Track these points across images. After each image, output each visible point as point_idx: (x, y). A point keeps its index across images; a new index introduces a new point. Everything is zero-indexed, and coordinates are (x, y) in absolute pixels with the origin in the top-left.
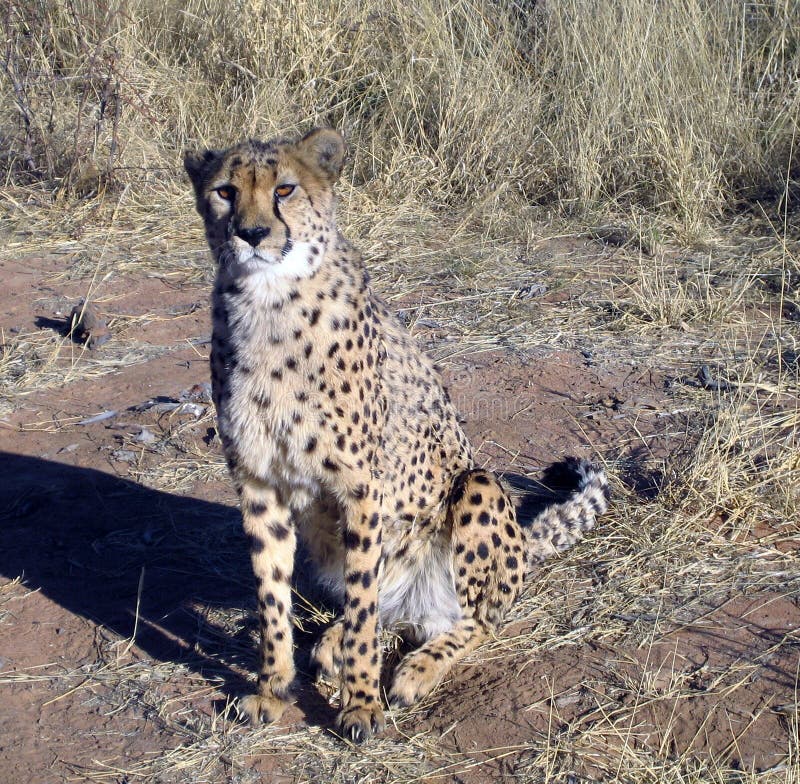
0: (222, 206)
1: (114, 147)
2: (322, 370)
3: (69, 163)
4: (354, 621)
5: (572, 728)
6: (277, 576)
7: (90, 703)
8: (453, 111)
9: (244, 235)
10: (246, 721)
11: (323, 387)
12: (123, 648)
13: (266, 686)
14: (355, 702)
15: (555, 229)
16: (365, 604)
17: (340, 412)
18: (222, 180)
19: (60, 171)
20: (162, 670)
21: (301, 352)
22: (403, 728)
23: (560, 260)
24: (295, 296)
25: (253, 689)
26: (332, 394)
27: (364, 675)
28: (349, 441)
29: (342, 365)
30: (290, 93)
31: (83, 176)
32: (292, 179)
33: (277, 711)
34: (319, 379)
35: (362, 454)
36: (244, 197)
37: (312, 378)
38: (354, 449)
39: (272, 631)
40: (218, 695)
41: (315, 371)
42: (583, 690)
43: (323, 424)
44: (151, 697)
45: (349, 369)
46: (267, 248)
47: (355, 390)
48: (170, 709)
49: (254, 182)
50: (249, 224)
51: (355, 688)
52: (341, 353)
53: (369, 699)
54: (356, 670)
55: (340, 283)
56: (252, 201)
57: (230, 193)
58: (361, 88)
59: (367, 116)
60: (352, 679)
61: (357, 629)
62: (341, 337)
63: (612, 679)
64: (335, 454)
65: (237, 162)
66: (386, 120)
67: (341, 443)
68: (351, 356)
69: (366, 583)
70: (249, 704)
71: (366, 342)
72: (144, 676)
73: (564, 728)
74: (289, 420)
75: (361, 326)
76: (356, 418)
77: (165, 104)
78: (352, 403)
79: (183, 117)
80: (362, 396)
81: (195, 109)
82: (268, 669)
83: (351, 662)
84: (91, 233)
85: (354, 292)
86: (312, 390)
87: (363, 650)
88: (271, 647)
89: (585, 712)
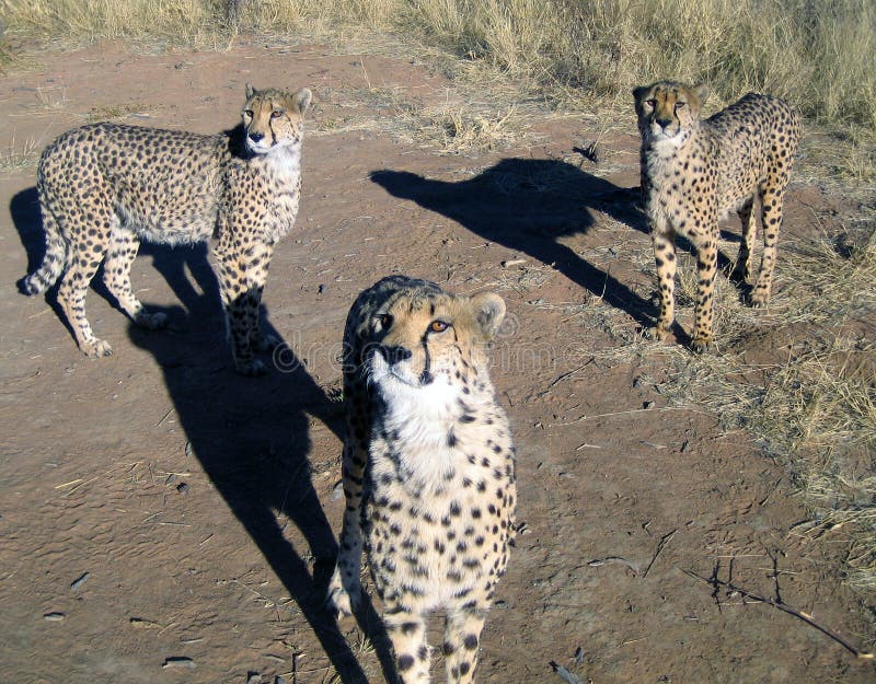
0: (649, 109)
1: (616, 74)
2: (689, 191)
3: (595, 79)
4: (702, 301)
5: (799, 360)
6: (669, 276)
7: (580, 322)
8: (773, 70)
9: (659, 122)
10: (650, 338)
11: (690, 199)
12: (597, 300)
13: (661, 325)
14: (700, 336)
15: (813, 130)
16: (707, 294)
17: (698, 210)
18: (651, 97)
19: (590, 83)
20: (614, 311)
21: (680, 181)
22: (721, 350)
23: (815, 145)
24: (675, 156)
25: (655, 325)
26: (694, 202)
27: (705, 325)
28: (702, 223)
29: (698, 190)
30: (698, 56)
31: (600, 86)
32: (684, 100)
33: (664, 336)
34: (688, 195)
35: (708, 228)
36: (661, 105)
37: (684, 194)
38: (704, 226)
39: (665, 300)
40: (638, 325)
41: (686, 191)
42: (806, 343)
43: (689, 216)
44: (608, 323)
45: (701, 191)
46: (670, 130)
47: (705, 201)
48: (616, 329)
49: (666, 99)
50: (662, 117)
51: (700, 330)
52: (698, 184)
53: (706, 335)
54: (701, 322)
55: (697, 151)
56: (664, 107)
57: (654, 103)
58: (730, 57)
59: (731, 70)
60: (699, 326)
61: (703, 304)
62: (698, 176)
63: (819, 339)
64: (694, 228)
65: (658, 89)
66: (741, 72)
67: (698, 224)
68: (702, 185)
69: (708, 285)
70: (653, 331)
71: (711, 178)
72: (606, 313)
73: (795, 359)
74: (673, 212)
75: (708, 171)
76: (705, 213)
77: (640, 57)
78: (703, 206)
79: (648, 63)
80: (708, 203)
81: (654, 60)
82: (662, 317)
83: (699, 318)
84: (601, 112)
85: (703, 154)
86: (685, 199)
87: (705, 313)
88: (665, 308)
89: (806, 353)
